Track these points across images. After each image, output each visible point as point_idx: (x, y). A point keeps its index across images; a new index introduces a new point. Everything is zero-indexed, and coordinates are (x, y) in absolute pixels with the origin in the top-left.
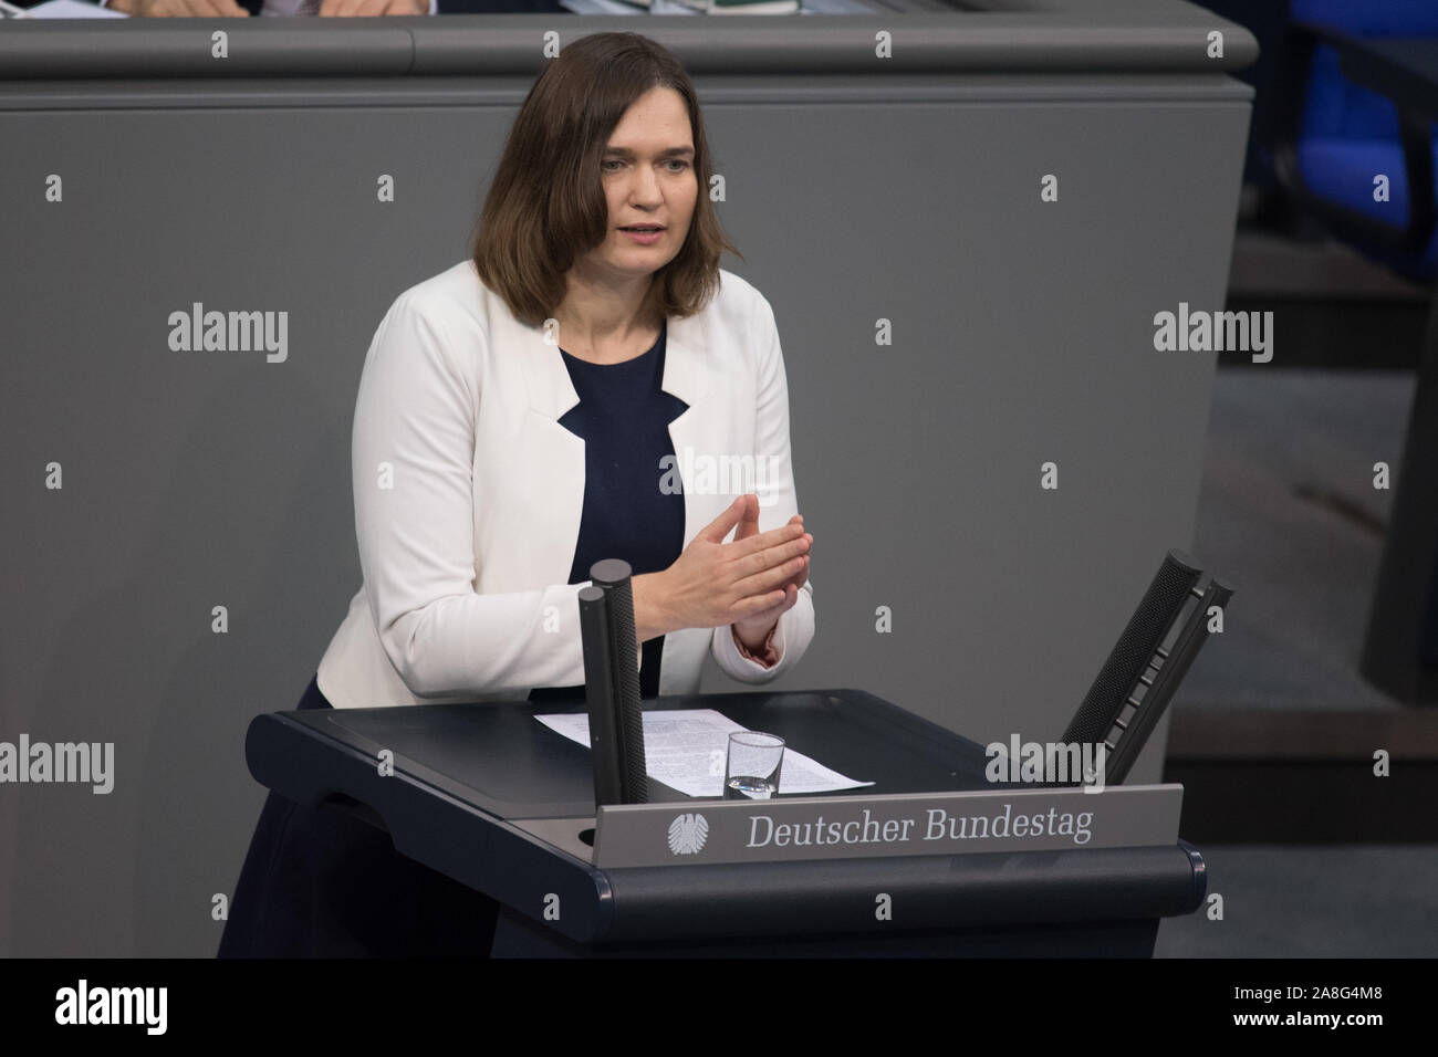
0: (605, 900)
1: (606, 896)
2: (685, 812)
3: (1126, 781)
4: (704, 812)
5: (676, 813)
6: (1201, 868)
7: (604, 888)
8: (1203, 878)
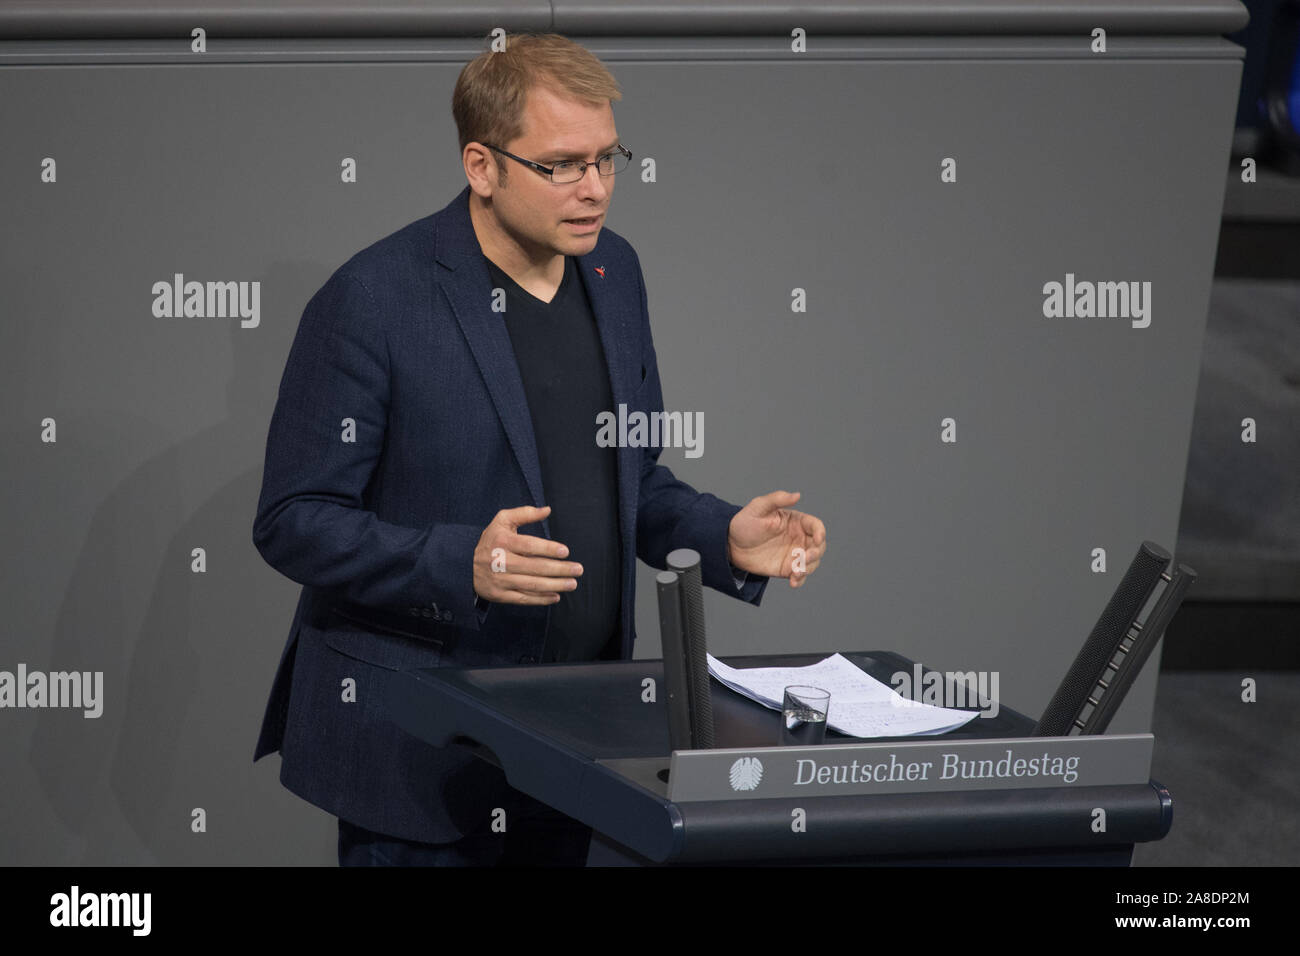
0: (677, 828)
1: (678, 824)
2: (744, 756)
3: (1106, 732)
4: (760, 757)
5: (736, 757)
6: (1167, 803)
7: (677, 819)
8: (1170, 810)
